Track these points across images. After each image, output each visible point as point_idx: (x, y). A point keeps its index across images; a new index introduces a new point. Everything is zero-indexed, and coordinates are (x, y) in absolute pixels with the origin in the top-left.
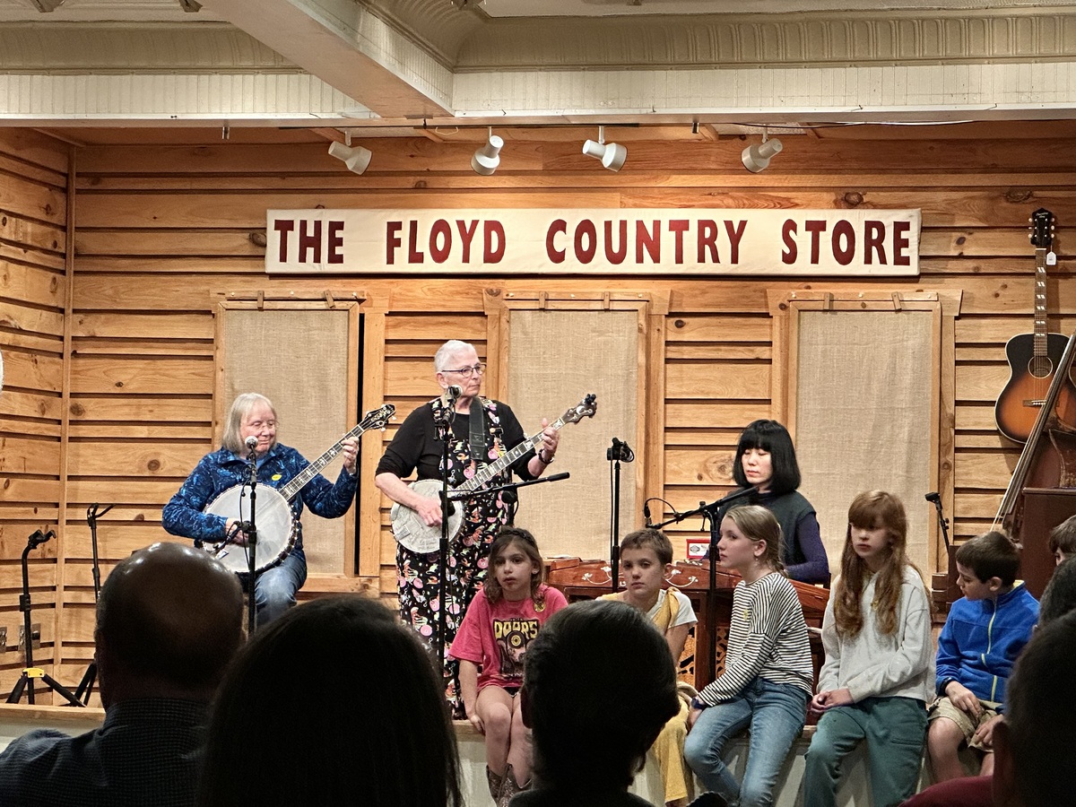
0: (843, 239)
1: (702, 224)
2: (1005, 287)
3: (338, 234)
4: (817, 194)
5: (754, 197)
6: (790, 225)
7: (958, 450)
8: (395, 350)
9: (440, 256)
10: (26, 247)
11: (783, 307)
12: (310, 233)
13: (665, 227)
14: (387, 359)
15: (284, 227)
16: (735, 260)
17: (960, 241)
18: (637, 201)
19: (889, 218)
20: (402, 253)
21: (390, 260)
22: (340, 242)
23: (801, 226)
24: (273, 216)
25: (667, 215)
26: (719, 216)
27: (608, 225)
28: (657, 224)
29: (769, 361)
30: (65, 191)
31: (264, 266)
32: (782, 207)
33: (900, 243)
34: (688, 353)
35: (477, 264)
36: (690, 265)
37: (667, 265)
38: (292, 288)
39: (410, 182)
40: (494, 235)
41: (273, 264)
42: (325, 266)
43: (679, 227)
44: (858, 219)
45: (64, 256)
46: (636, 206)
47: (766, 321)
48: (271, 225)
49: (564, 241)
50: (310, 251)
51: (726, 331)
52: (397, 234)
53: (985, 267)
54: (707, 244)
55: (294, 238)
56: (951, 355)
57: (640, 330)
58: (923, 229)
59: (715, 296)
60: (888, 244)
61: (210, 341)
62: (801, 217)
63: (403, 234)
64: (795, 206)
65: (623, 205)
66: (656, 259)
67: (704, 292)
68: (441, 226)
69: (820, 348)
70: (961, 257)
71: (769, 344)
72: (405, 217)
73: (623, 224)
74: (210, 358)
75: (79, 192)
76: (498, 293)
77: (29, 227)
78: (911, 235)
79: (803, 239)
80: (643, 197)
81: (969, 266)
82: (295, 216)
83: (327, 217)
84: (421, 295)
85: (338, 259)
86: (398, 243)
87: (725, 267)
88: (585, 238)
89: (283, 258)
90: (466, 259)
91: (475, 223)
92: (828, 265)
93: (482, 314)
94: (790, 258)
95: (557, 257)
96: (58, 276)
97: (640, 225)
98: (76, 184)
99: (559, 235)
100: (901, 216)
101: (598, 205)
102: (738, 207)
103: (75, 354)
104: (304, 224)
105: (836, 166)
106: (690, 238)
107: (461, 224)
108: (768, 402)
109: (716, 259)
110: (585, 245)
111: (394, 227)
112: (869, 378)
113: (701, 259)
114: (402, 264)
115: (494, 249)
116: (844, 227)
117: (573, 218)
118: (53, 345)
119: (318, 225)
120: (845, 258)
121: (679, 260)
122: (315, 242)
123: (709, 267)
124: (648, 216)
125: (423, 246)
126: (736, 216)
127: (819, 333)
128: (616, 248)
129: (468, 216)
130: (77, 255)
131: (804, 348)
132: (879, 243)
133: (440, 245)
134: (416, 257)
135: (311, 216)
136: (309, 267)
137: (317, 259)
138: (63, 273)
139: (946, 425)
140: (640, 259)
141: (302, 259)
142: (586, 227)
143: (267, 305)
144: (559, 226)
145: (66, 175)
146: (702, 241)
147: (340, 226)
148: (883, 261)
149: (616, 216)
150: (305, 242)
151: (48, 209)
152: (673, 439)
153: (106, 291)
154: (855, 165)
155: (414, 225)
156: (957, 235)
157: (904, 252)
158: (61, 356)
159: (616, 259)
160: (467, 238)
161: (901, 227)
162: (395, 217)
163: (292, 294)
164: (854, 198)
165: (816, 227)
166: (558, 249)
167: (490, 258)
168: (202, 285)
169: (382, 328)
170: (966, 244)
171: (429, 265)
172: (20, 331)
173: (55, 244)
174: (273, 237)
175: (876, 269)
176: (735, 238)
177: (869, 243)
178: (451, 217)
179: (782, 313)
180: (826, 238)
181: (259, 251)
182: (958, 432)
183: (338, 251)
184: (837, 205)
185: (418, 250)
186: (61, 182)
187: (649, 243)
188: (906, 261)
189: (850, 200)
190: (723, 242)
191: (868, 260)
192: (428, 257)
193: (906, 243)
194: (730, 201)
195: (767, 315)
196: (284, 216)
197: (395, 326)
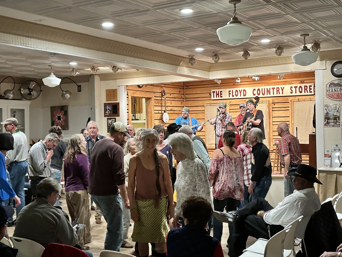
0: (300, 89)
1: (277, 88)
3: (221, 93)
4: (296, 82)
6: (291, 87)
8: (231, 111)
9: (237, 96)
10: (175, 98)
11: (291, 101)
13: (271, 89)
15: (214, 92)
19: (308, 85)
20: (231, 95)
21: (229, 97)
22: (222, 94)
24: (212, 91)
25: (271, 87)
26: (280, 86)
27: (262, 89)
29: (289, 110)
30: (183, 89)
32: (291, 84)
33: (310, 89)
34: (276, 109)
35: (242, 97)
36: (275, 95)
37: (272, 95)
38: (215, 102)
39: (232, 84)
40: (245, 92)
41: (212, 98)
43: (273, 89)
44: (303, 85)
47: (288, 103)
48: (212, 92)
49: (255, 92)
51: (282, 105)
52: (230, 92)
55: (215, 94)
57: (267, 106)
59: (280, 99)
61: (204, 110)
62: (293, 86)
65: (265, 86)
66: (270, 94)
67: (278, 99)
68: (237, 91)
69: (297, 108)
71: (289, 107)
73: (264, 89)
74: (204, 113)
77: (176, 95)
78: (312, 88)
79: (294, 89)
80: (268, 84)
82: (215, 90)
83: (220, 90)
84: (234, 102)
85: (221, 97)
86: (230, 94)
87: (281, 95)
88: (259, 91)
89: (214, 97)
91: (242, 90)
92: (298, 93)
94: (292, 93)
95: (254, 95)
97: (267, 89)
98: (185, 87)
100: (310, 84)
104: (216, 92)
106: (275, 90)
108: (289, 117)
109: (279, 94)
110: (259, 93)
111: (230, 91)
112: (306, 112)
114: (231, 97)
115: (245, 94)
116: (301, 87)
117: (257, 88)
119: (218, 92)
120: (301, 92)
122: (218, 94)
123: (278, 95)
124: (268, 87)
126: (282, 86)
127: (297, 105)
128: (263, 93)
129: (240, 89)
131: (294, 108)
132: (307, 89)
133: (237, 94)
134: (233, 96)
135: (217, 90)
137: (219, 97)
138: (184, 101)
140: (267, 94)
141: (217, 97)
143: (212, 104)
144: (254, 90)
145: (183, 86)
146: (277, 91)
147: (222, 92)
148: (307, 92)
149: (263, 87)
150: (217, 94)
151: (180, 92)
152: (274, 123)
153: (190, 103)
154: (303, 76)
155: (232, 91)
157: (311, 91)
160: (240, 93)
161: (310, 86)
163: (215, 103)
164: (303, 82)
165: (296, 87)
166: (254, 93)
168: (203, 102)
169: (229, 108)
171: (235, 97)
172: (175, 111)
173: (182, 97)
174: (212, 94)
175: (306, 94)
177: (305, 89)
178: (238, 89)
179: (291, 102)
181: (210, 96)
183: (222, 95)
184: (300, 83)
185: (233, 95)
187: (269, 92)
191: (305, 92)
194: (282, 84)
195: (288, 102)
196: (214, 90)
197: (231, 107)
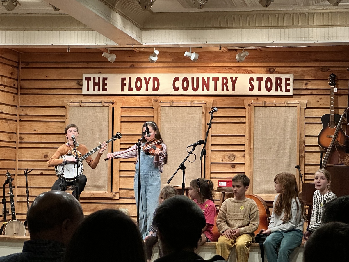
0: (269, 83)
2: (321, 99)
3: (106, 82)
4: (260, 69)
5: (240, 70)
6: (251, 79)
7: (306, 151)
8: (124, 119)
9: (138, 89)
10: (5, 86)
11: (249, 105)
12: (97, 81)
13: (211, 79)
14: (121, 122)
15: (88, 79)
16: (234, 90)
17: (306, 84)
18: (202, 71)
19: (283, 77)
20: (126, 88)
21: (122, 90)
22: (106, 84)
23: (255, 79)
24: (85, 76)
25: (212, 76)
26: (228, 76)
27: (193, 79)
28: (208, 79)
29: (245, 123)
30: (17, 68)
31: (82, 92)
32: (249, 73)
33: (287, 85)
34: (218, 120)
35: (150, 91)
36: (219, 92)
37: (212, 92)
38: (91, 99)
39: (129, 65)
40: (156, 82)
41: (84, 91)
42: (101, 92)
43: (216, 79)
44: (273, 77)
45: (17, 89)
46: (202, 73)
47: (244, 110)
48: (84, 79)
49: (178, 84)
50: (97, 87)
51: (231, 113)
52: (125, 82)
53: (314, 93)
54: (224, 85)
55: (91, 83)
56: (303, 121)
57: (203, 113)
58: (294, 80)
59: (227, 102)
60: (283, 85)
61: (64, 116)
62: (255, 76)
63: (127, 82)
64: (253, 73)
65: (198, 72)
66: (208, 90)
67: (224, 101)
68: (139, 79)
69: (261, 119)
70: (306, 89)
71: (245, 117)
72: (127, 76)
73: (198, 79)
74: (64, 122)
75: (22, 68)
76: (157, 101)
77: (6, 79)
78: (290, 82)
79: (256, 83)
80: (204, 70)
81: (309, 92)
82: (92, 76)
83: (102, 76)
84: (132, 101)
85: (106, 90)
86: (125, 84)
87: (230, 92)
88: (185, 83)
89: (88, 89)
90: (147, 90)
91: (150, 78)
92: (264, 92)
93: (152, 108)
94: (251, 90)
95: (176, 89)
96: (15, 95)
97: (203, 79)
98: (21, 65)
99: (177, 82)
100: (287, 76)
101: (190, 72)
102: (235, 73)
103: (21, 121)
104: (94, 78)
105: (266, 60)
106: (219, 83)
107: (145, 78)
108: (244, 136)
109: (227, 90)
110: (185, 85)
111: (124, 79)
112: (277, 128)
113: (223, 90)
114: (126, 91)
115: (156, 86)
116: (269, 80)
117: (181, 77)
118: (14, 117)
119: (99, 79)
120: (269, 90)
121: (216, 90)
122: (98, 84)
123: (225, 92)
124: (206, 76)
125: (133, 85)
126: (234, 76)
127: (261, 114)
128: (195, 86)
129: (147, 76)
130: (21, 89)
131: (256, 119)
132: (280, 85)
133: (139, 85)
134: (131, 89)
135: (97, 76)
136: (96, 92)
137: (99, 90)
138: (17, 94)
139: (302, 143)
140: (203, 90)
141: (94, 90)
142: (186, 79)
143: (82, 104)
144: (177, 79)
145: (18, 63)
146: (223, 84)
147: (106, 79)
148: (281, 90)
149: (195, 76)
150: (95, 84)
151: (12, 74)
152: (214, 148)
153: (31, 100)
154: (272, 60)
155: (130, 79)
156: (305, 82)
157: (288, 88)
158: (16, 121)
159: (195, 90)
160: (147, 83)
161: (287, 79)
162: (124, 76)
163: (91, 101)
165: (260, 80)
166: (177, 86)
167: (155, 89)
168: (62, 98)
169: (120, 112)
170: (308, 85)
171: (135, 92)
172: (3, 113)
173: (14, 85)
174: (85, 83)
175: (279, 93)
176: (234, 83)
177: (277, 85)
178: (142, 76)
179: (249, 107)
180: (263, 83)
181: (80, 87)
182: (306, 146)
183: (106, 87)
184: (267, 72)
185: (131, 87)
186: (16, 65)
187: (206, 84)
188: (289, 91)
189: (271, 71)
190: (230, 84)
191: (277, 90)
192: (134, 89)
193: (289, 85)
194: (232, 71)
195: (244, 108)
196: (88, 76)
197: (124, 111)
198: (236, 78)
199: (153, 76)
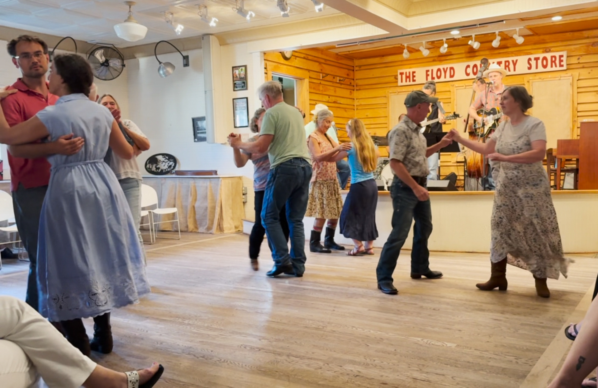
0: (545, 61)
1: (506, 62)
2: (592, 70)
3: (414, 74)
4: (538, 50)
5: (520, 53)
6: (530, 59)
7: (578, 117)
9: (439, 77)
11: (528, 81)
12: (408, 75)
15: (402, 74)
16: (515, 70)
17: (579, 59)
19: (557, 54)
20: (430, 77)
22: (415, 76)
23: (533, 59)
24: (399, 71)
26: (510, 59)
31: (397, 84)
32: (528, 55)
33: (561, 61)
35: (448, 79)
38: (404, 89)
39: (431, 60)
40: (452, 71)
41: (399, 83)
42: (412, 83)
44: (548, 56)
45: (354, 86)
48: (399, 74)
49: (470, 70)
50: (408, 79)
52: (428, 73)
53: (586, 65)
54: (507, 67)
55: (404, 76)
56: (576, 90)
58: (568, 57)
60: (557, 62)
62: (532, 57)
63: (430, 73)
68: (439, 70)
70: (579, 63)
72: (430, 68)
74: (386, 107)
75: (356, 70)
76: (453, 86)
78: (564, 59)
79: (533, 63)
80: (491, 57)
81: (581, 65)
82: (404, 71)
83: (411, 70)
85: (414, 81)
86: (429, 75)
87: (512, 72)
88: (475, 69)
89: (402, 81)
90: (445, 77)
91: (447, 68)
92: (541, 69)
93: (450, 91)
94: (530, 68)
95: (468, 74)
96: (352, 91)
99: (468, 69)
100: (561, 53)
101: (477, 60)
102: (515, 56)
103: (357, 109)
104: (406, 73)
105: (543, 42)
107: (444, 69)
109: (510, 71)
110: (475, 71)
111: (427, 71)
115: (452, 74)
116: (545, 58)
117: (472, 64)
118: (352, 107)
119: (409, 73)
120: (545, 67)
125: (435, 75)
129: (445, 66)
130: (356, 86)
132: (555, 62)
133: (439, 74)
135: (408, 70)
136: (408, 83)
137: (410, 81)
139: (575, 110)
142: (475, 66)
143: (399, 93)
144: (468, 66)
147: (415, 72)
148: (556, 66)
150: (407, 77)
155: (432, 70)
156: (578, 57)
157: (562, 63)
158: (354, 110)
160: (445, 72)
162: (427, 68)
163: (404, 91)
165: (537, 59)
166: (468, 72)
167: (451, 76)
168: (384, 90)
170: (580, 59)
173: (351, 83)
174: (399, 77)
175: (554, 69)
176: (515, 64)
177: (552, 62)
178: (441, 67)
179: (528, 83)
180: (540, 62)
181: (396, 80)
182: (578, 112)
183: (415, 79)
184: (543, 52)
185: (433, 76)
186: (352, 68)
188: (562, 66)
189: (547, 51)
190: (511, 66)
191: (552, 66)
192: (436, 78)
194: (513, 55)
195: (524, 84)
196: (402, 71)
198: (517, 61)
199: (449, 66)
